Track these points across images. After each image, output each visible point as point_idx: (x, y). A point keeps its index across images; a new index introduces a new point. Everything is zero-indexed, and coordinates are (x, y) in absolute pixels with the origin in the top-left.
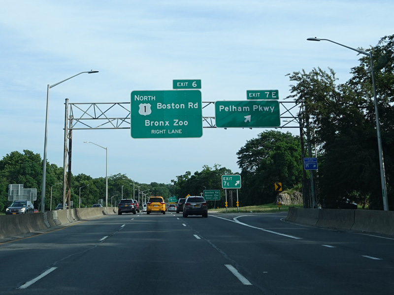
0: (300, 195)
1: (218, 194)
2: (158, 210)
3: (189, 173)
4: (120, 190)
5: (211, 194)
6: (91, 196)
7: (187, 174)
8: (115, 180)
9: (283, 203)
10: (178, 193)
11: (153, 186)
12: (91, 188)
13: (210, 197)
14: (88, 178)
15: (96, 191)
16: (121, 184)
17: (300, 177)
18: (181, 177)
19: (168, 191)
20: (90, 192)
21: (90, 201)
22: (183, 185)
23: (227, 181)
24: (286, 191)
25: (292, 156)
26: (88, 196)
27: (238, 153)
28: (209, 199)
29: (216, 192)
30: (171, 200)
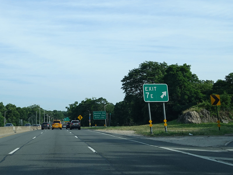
0: (208, 113)
1: (105, 114)
2: (58, 127)
3: (77, 103)
4: (35, 114)
5: (99, 115)
6: (14, 118)
7: (76, 104)
8: (32, 108)
9: (193, 121)
10: (70, 115)
11: (55, 112)
12: (14, 112)
13: (98, 117)
14: (14, 106)
15: (17, 114)
16: (36, 111)
17: (193, 96)
18: (72, 105)
19: (63, 115)
20: (14, 115)
21: (13, 121)
22: (74, 110)
23: (151, 92)
24: (194, 109)
25: (184, 76)
26: (12, 117)
27: (122, 81)
28: (98, 119)
29: (103, 113)
30: (65, 120)
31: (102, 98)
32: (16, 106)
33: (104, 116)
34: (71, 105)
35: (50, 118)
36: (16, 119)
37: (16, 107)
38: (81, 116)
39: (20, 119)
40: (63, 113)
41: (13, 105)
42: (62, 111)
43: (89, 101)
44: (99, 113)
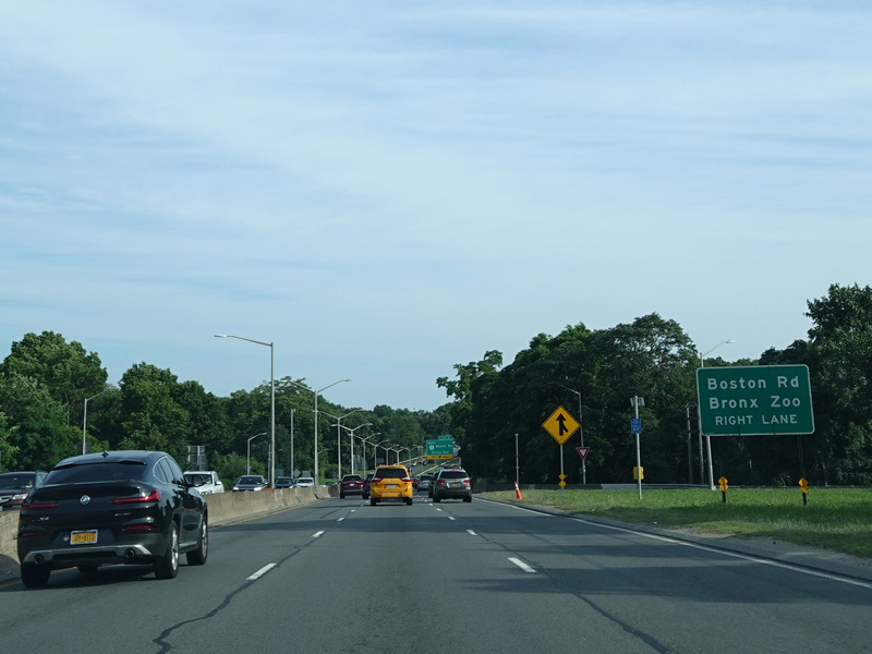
2: (396, 495)
3: (495, 357)
5: (747, 394)
7: (490, 361)
11: (380, 416)
12: (157, 407)
13: (738, 412)
14: (166, 377)
16: (289, 405)
18: (470, 367)
19: (418, 425)
20: (156, 420)
22: (484, 389)
26: (147, 434)
28: (738, 428)
29: (782, 381)
30: (432, 448)
31: (654, 317)
32: (175, 378)
33: (797, 402)
34: (467, 368)
35: (358, 441)
36: (166, 442)
37: (179, 381)
38: (566, 415)
39: (195, 443)
40: (419, 421)
41: (162, 373)
42: (411, 410)
43: (579, 338)
44: (752, 384)
